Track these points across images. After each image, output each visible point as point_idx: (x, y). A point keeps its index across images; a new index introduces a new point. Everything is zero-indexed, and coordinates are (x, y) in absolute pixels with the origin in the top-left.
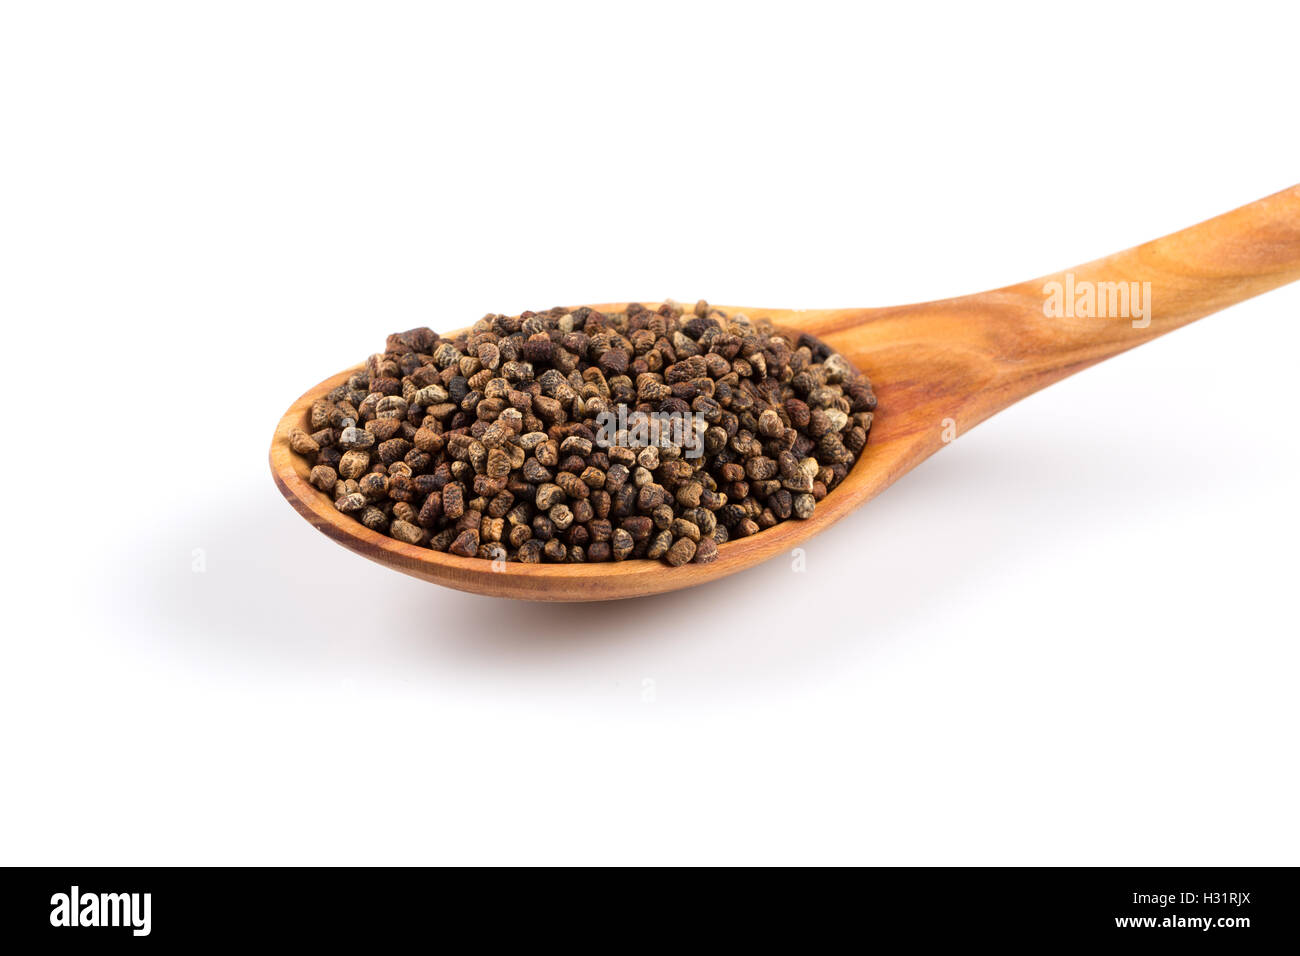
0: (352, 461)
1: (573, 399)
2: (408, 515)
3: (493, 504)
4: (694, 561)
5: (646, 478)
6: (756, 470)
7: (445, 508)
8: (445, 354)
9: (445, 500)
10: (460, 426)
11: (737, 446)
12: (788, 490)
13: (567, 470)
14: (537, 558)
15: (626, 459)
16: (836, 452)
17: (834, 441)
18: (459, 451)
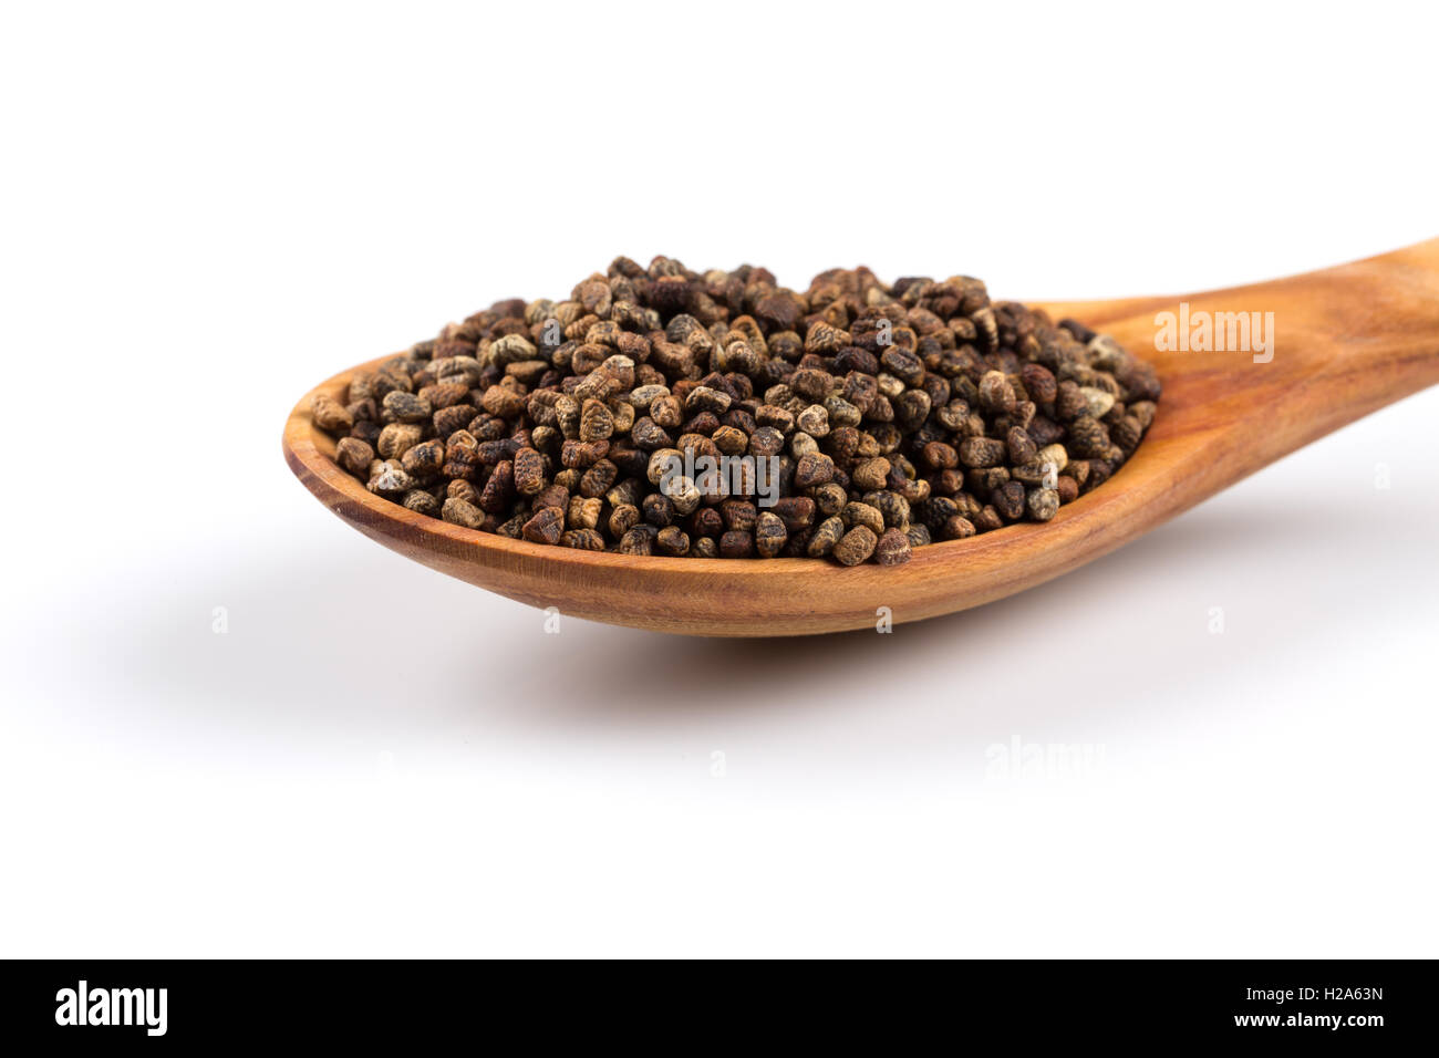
0: (396, 434)
1: (711, 348)
2: (466, 495)
3: (586, 477)
4: (874, 560)
5: (807, 447)
6: (973, 453)
7: (516, 479)
8: (540, 309)
9: (516, 468)
10: (549, 385)
11: (946, 417)
12: (1019, 480)
13: (693, 431)
14: (646, 549)
15: (780, 420)
16: (1095, 439)
17: (1092, 424)
18: (542, 412)
